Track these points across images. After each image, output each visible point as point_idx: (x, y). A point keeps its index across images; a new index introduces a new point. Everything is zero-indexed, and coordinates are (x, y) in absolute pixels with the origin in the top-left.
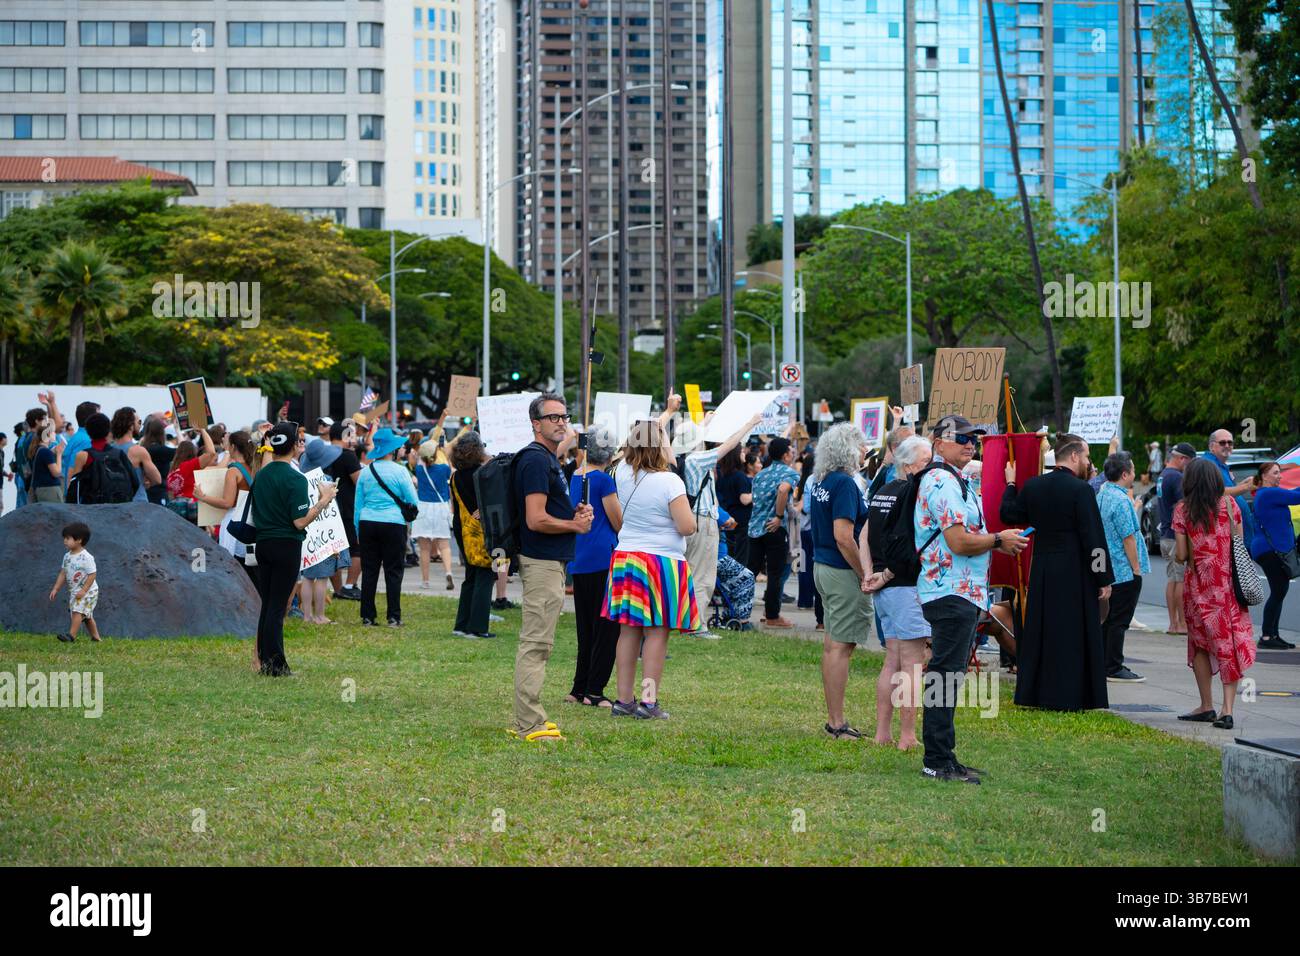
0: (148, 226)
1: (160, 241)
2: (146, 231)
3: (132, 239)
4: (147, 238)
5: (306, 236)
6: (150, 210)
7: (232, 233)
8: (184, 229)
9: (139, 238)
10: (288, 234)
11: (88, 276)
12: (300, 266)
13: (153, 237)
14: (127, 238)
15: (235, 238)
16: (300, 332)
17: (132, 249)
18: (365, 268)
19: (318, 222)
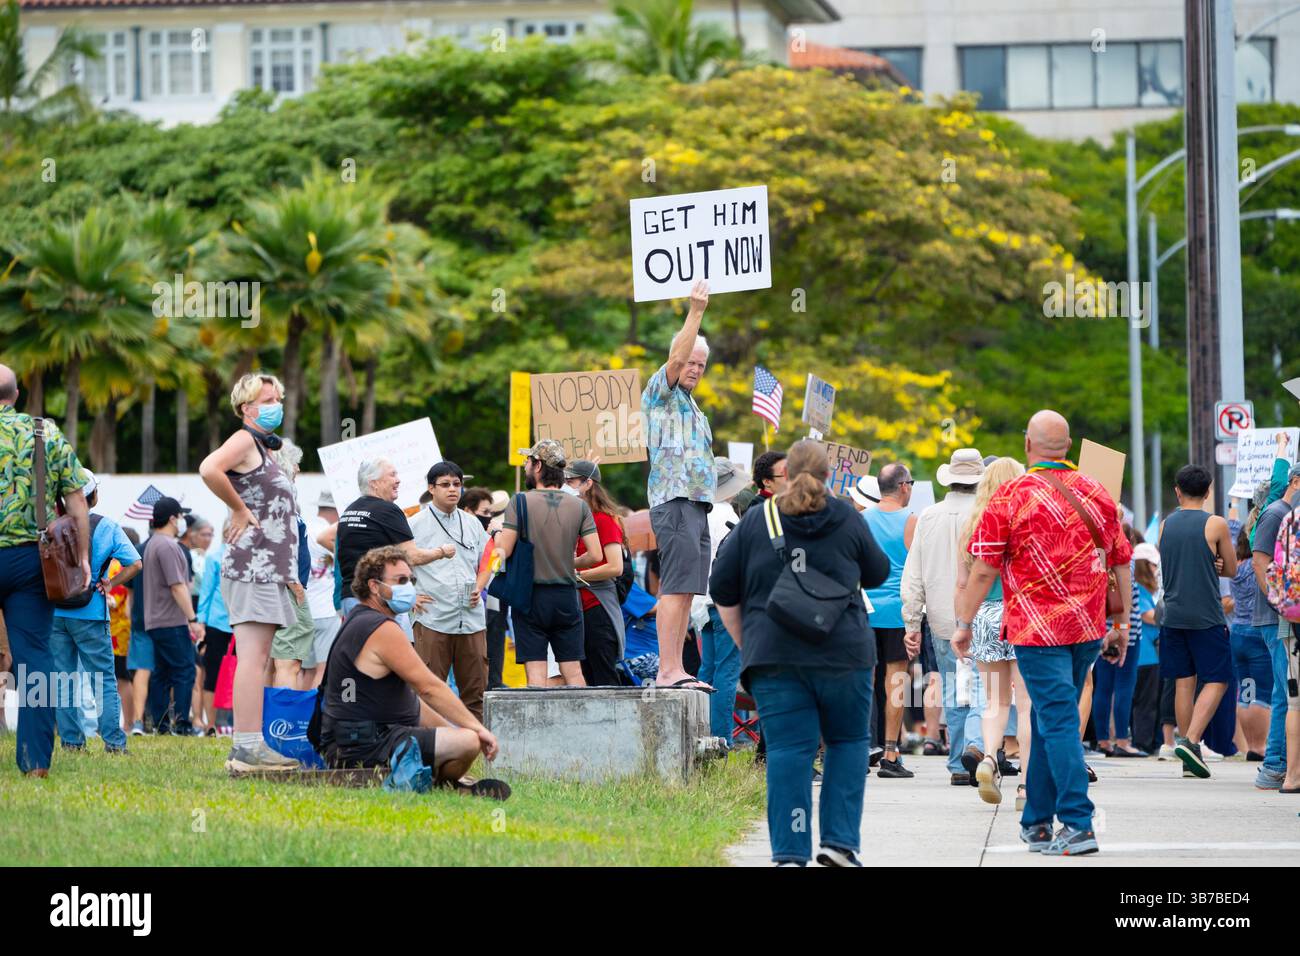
0: (539, 130)
1: (561, 165)
2: (536, 141)
3: (498, 163)
4: (532, 158)
5: (902, 148)
6: (544, 92)
7: (723, 143)
8: (613, 136)
9: (514, 159)
10: (858, 143)
11: (315, 258)
12: (882, 218)
13: (547, 154)
14: (485, 160)
15: (731, 155)
16: (881, 372)
17: (500, 186)
18: (1043, 217)
19: (935, 112)
